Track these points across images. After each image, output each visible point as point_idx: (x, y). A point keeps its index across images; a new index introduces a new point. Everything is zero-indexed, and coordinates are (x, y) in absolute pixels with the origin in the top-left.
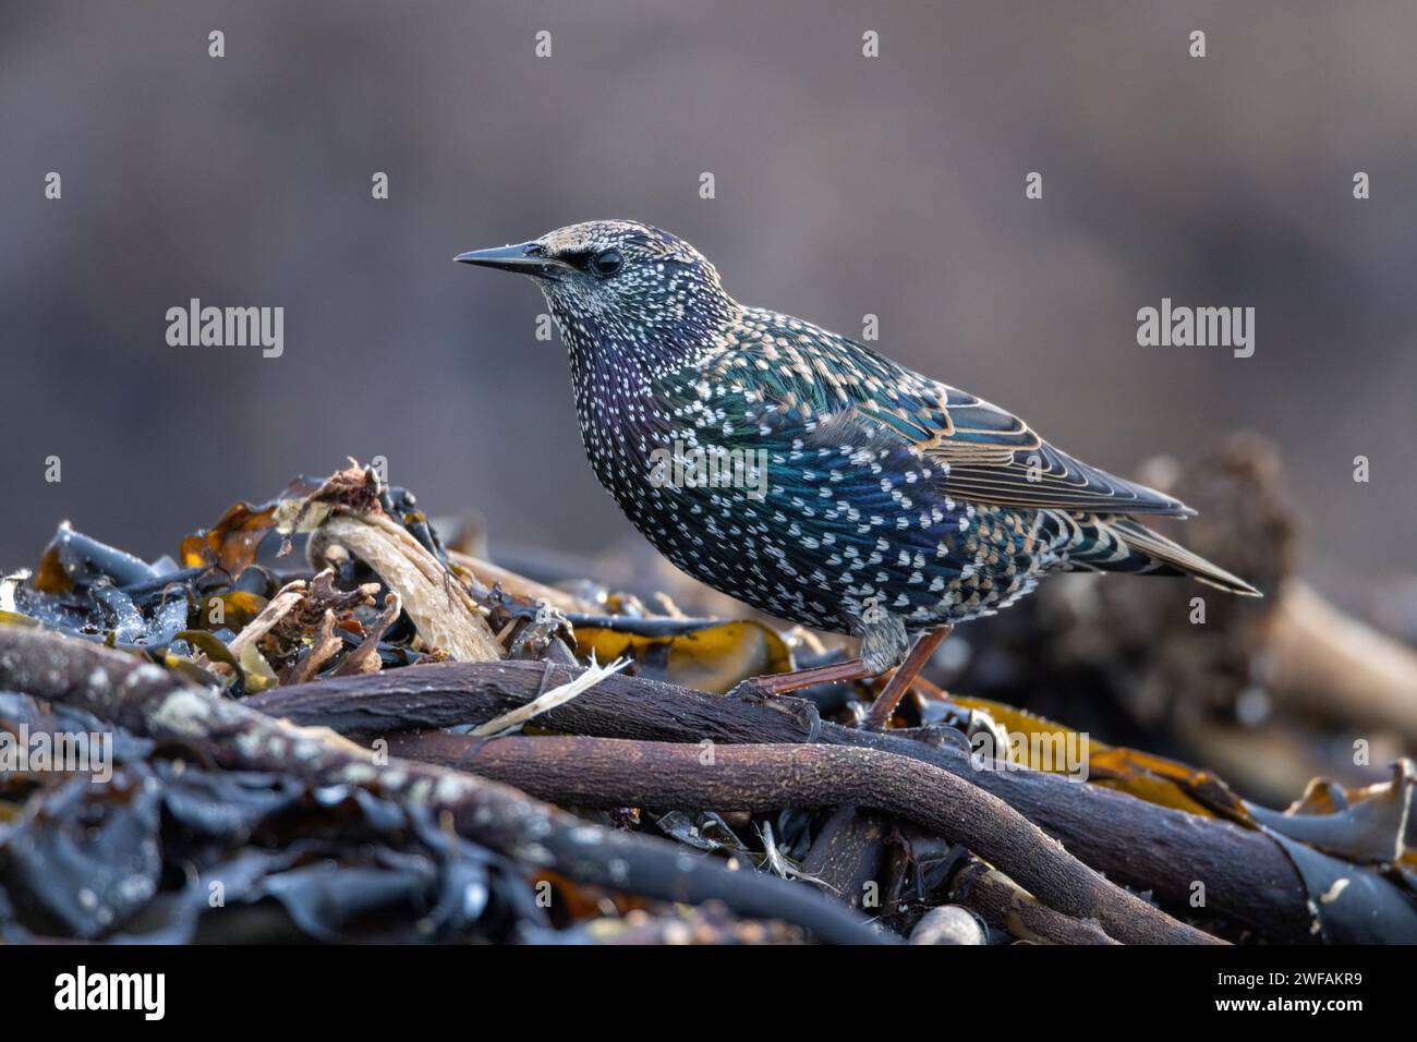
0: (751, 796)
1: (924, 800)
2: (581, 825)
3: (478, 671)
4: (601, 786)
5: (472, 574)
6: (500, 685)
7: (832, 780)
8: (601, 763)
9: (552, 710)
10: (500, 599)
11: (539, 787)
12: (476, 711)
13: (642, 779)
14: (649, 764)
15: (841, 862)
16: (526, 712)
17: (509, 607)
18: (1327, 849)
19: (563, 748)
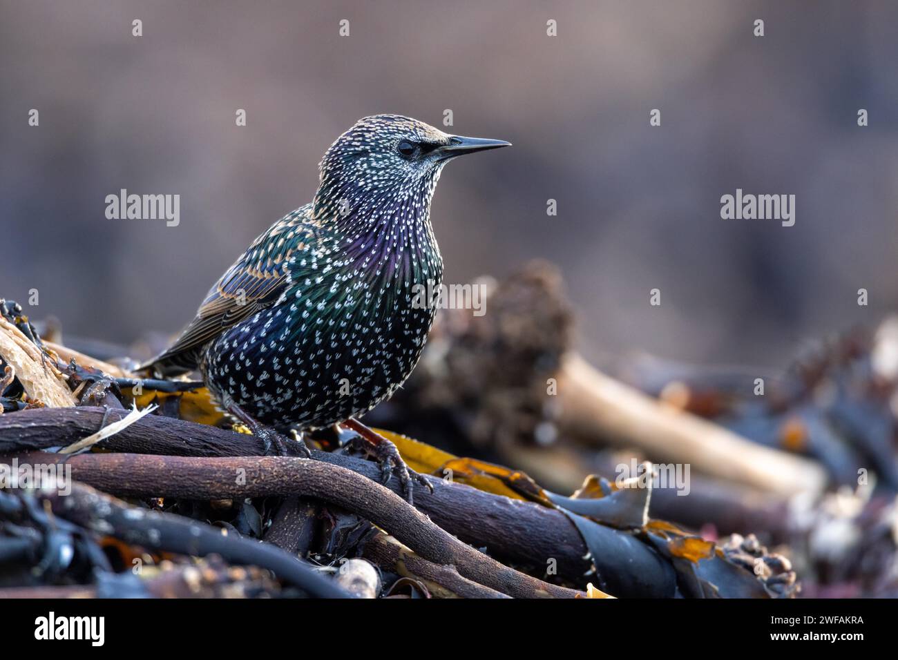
0: (234, 489)
1: (342, 491)
2: (129, 508)
3: (63, 414)
4: (140, 484)
5: (57, 355)
6: (76, 421)
7: (284, 479)
8: (140, 470)
9: (109, 437)
10: (75, 369)
11: (102, 485)
12: (62, 438)
13: (166, 480)
14: (170, 470)
15: (291, 531)
16: (94, 439)
17: (80, 374)
18: (599, 520)
19: (116, 461)
